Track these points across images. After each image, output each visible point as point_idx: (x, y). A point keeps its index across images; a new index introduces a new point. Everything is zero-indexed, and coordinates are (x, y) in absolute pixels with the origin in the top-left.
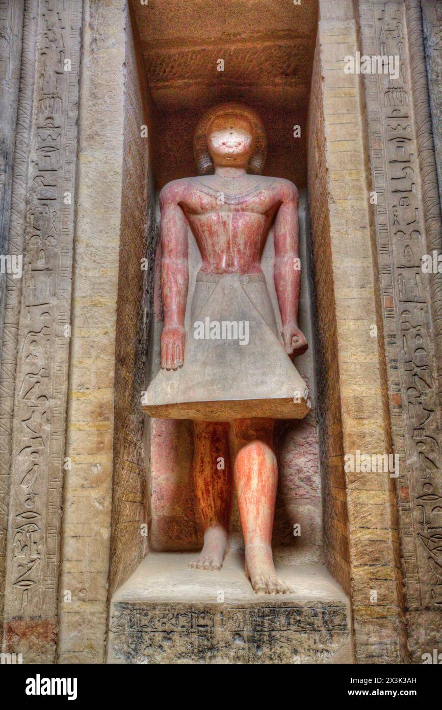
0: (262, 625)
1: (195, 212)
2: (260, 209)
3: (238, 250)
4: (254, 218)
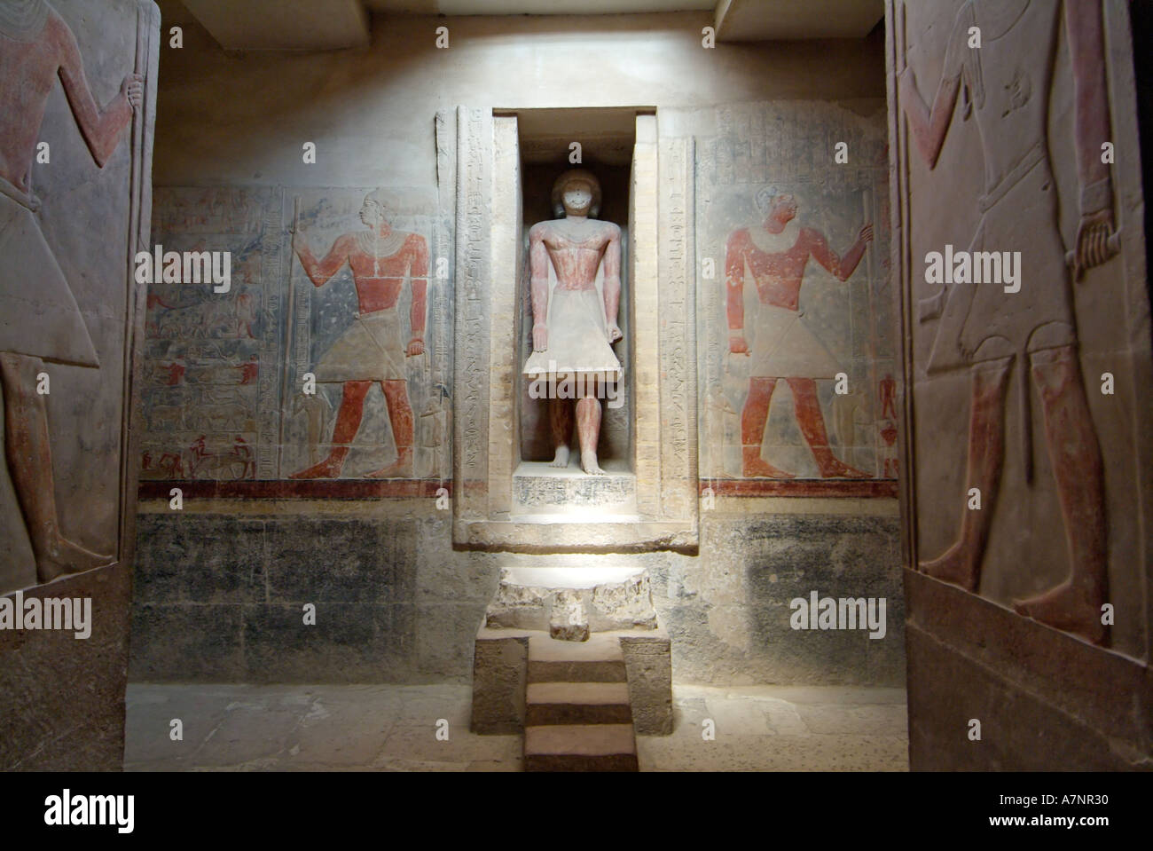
0: (591, 488)
1: (553, 248)
2: (597, 246)
3: (581, 275)
4: (592, 253)
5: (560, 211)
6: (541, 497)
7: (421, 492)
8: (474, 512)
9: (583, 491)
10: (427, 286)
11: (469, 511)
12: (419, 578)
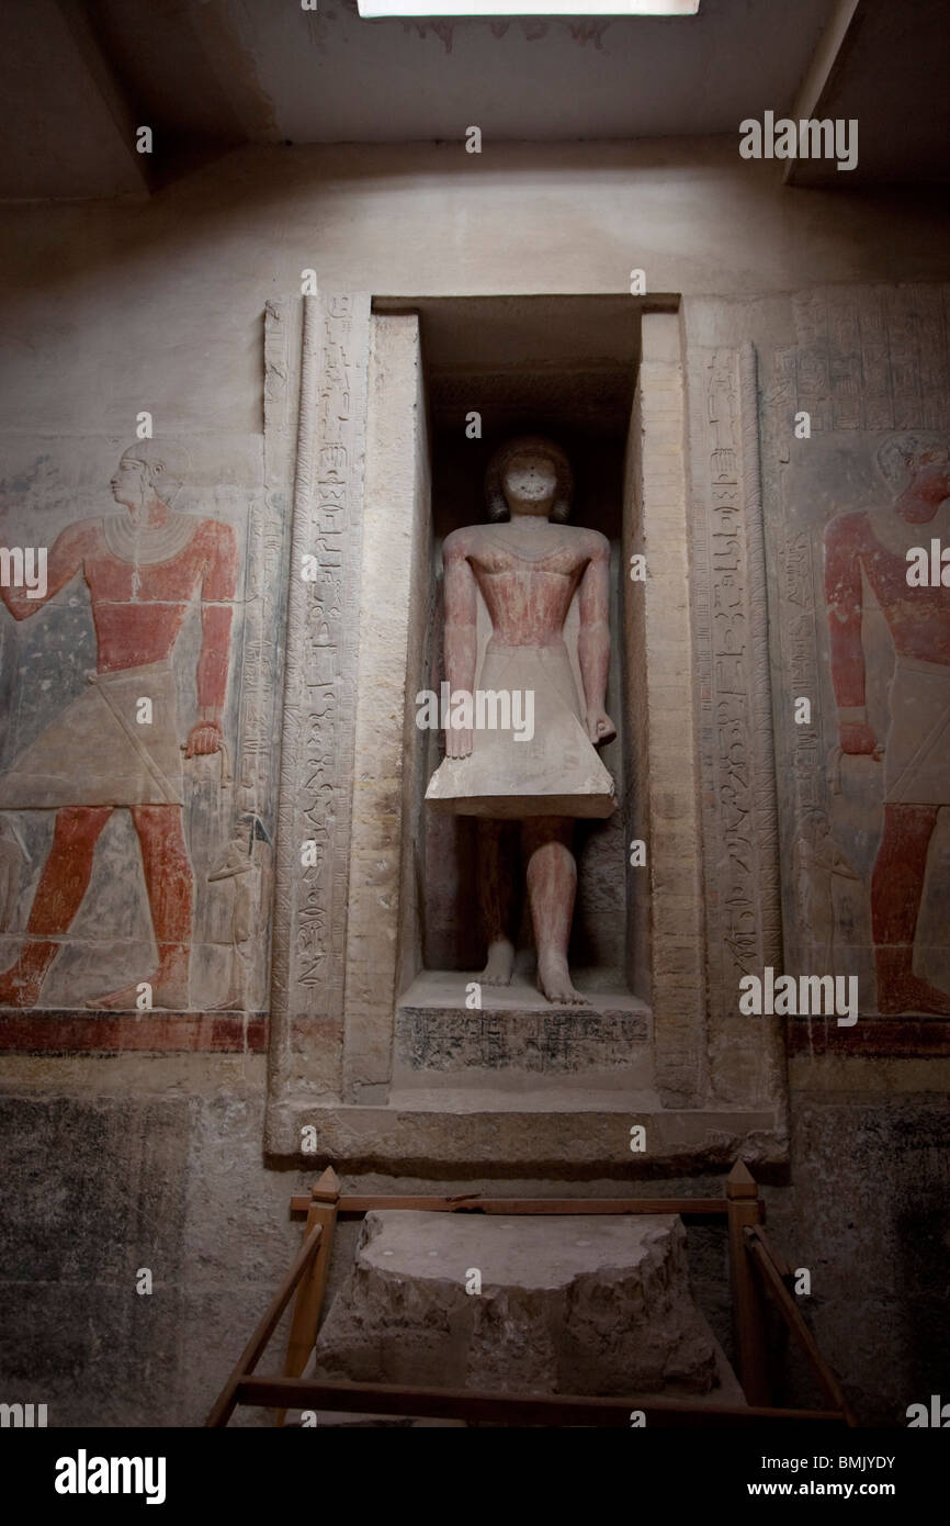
0: (558, 1033)
1: (486, 570)
2: (566, 568)
3: (538, 619)
4: (557, 579)
5: (499, 509)
6: (454, 1051)
7: (202, 1038)
8: (313, 1086)
9: (541, 1039)
10: (234, 619)
11: (302, 1083)
12: (190, 1229)
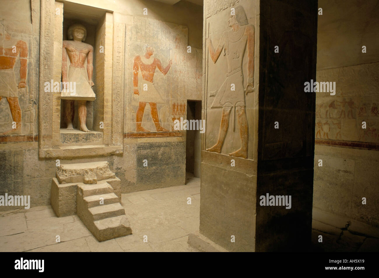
0: (88, 137)
1: (70, 51)
2: (86, 53)
3: (80, 62)
4: (84, 55)
5: (71, 38)
6: (70, 140)
7: (25, 139)
8: (47, 146)
9: (85, 138)
11: (45, 146)
12: (25, 172)
